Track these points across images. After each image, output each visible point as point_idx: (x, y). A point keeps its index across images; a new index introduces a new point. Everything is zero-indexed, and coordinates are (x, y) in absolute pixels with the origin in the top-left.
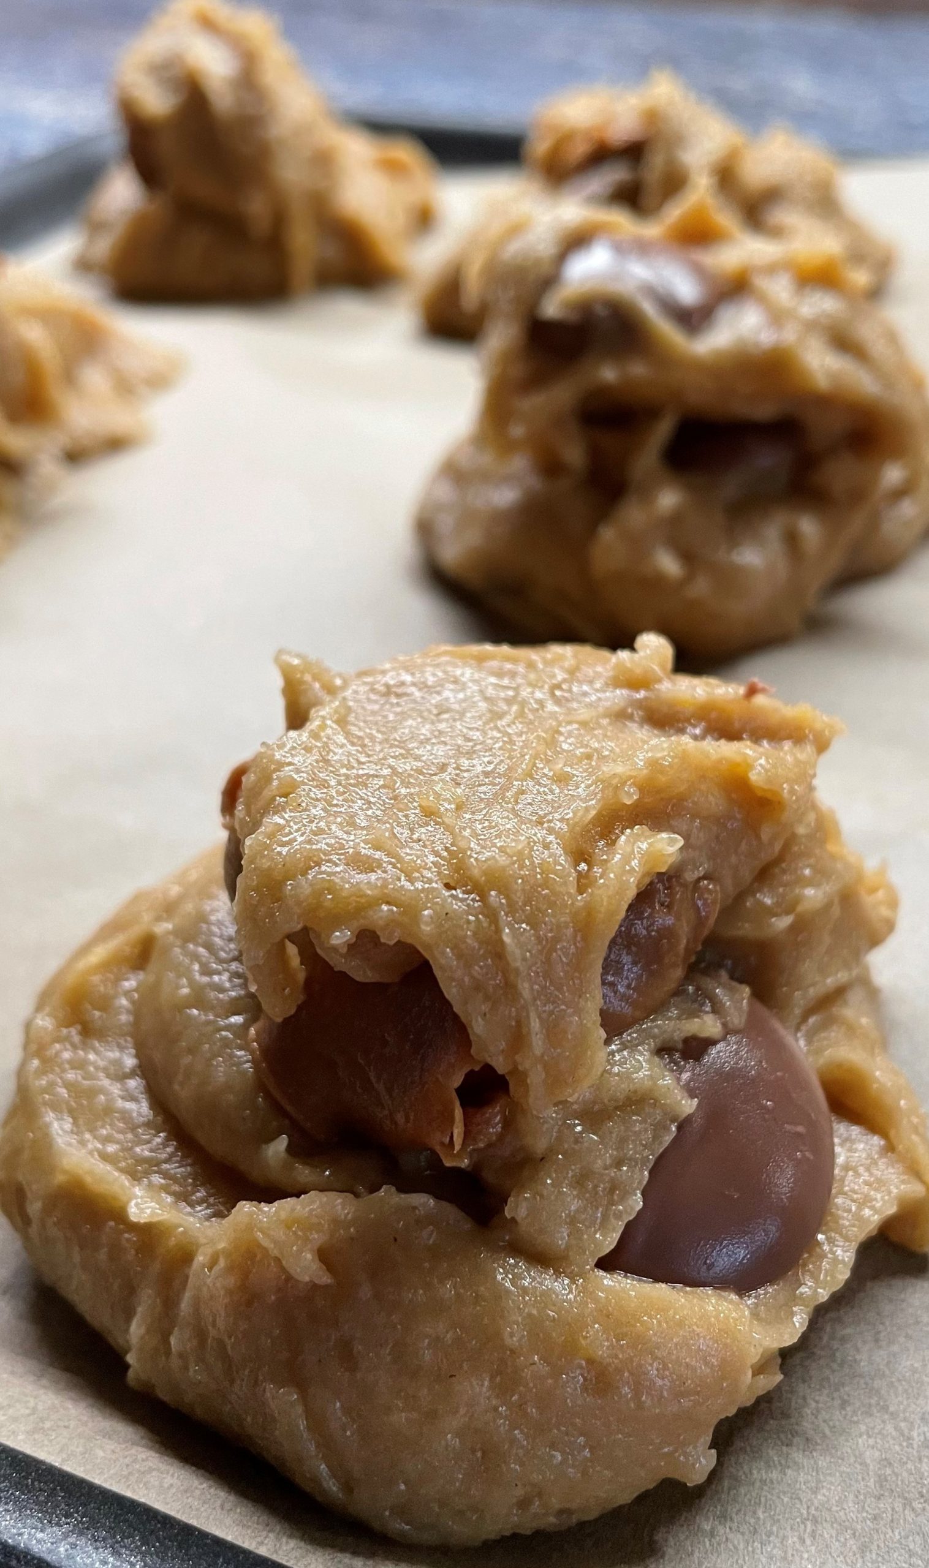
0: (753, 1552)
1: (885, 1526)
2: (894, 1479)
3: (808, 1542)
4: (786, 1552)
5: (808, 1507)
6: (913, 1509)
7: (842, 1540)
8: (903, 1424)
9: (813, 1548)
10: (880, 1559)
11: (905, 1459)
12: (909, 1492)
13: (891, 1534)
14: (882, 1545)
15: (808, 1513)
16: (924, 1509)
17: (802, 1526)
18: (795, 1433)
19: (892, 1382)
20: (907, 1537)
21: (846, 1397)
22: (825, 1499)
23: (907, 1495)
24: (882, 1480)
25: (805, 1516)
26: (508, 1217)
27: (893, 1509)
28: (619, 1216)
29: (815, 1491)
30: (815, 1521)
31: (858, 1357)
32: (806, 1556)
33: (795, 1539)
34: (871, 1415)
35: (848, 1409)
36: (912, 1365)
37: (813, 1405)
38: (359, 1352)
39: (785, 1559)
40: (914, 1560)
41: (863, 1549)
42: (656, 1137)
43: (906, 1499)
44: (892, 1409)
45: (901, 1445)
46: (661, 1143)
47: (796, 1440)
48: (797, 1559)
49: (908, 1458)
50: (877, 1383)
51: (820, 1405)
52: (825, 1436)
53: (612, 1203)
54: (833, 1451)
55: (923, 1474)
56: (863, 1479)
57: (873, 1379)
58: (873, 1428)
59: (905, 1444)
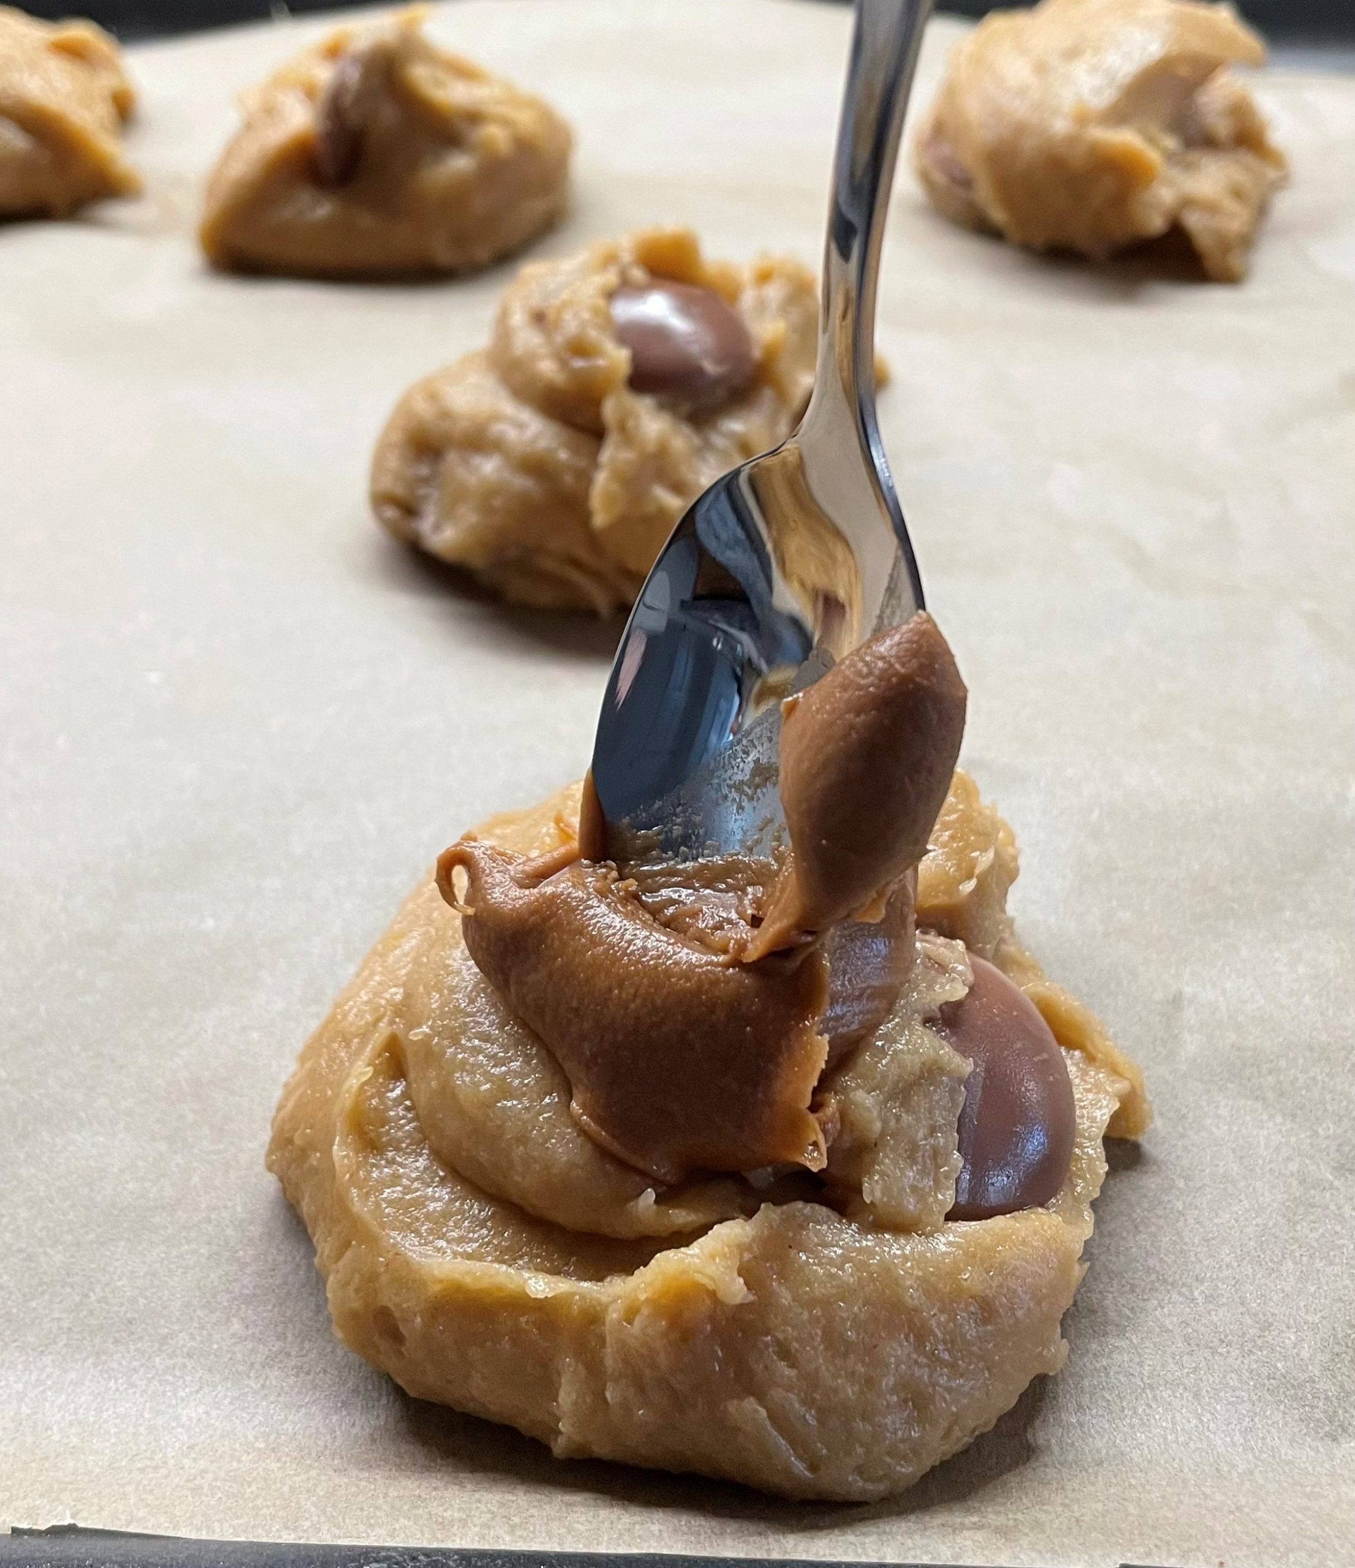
0: (1117, 1427)
1: (1205, 1373)
2: (1196, 1335)
3: (1154, 1406)
4: (1141, 1419)
5: (1142, 1379)
6: (1221, 1354)
7: (1178, 1395)
8: (1184, 1290)
9: (1160, 1409)
10: (1213, 1401)
11: (1197, 1317)
12: (1211, 1342)
13: (1212, 1379)
14: (1210, 1390)
15: (1144, 1384)
16: (1228, 1352)
17: (1144, 1395)
18: (1106, 1323)
19: (1162, 1259)
20: (1224, 1377)
21: (1132, 1281)
22: (1151, 1368)
23: (1211, 1345)
24: (1187, 1339)
25: (1142, 1386)
26: (868, 1202)
27: (1205, 1359)
28: (947, 1176)
29: (1141, 1364)
30: (1152, 1388)
31: (1128, 1246)
32: (1157, 1417)
33: (1144, 1407)
34: (1157, 1290)
35: (1137, 1290)
36: (1171, 1239)
37: (1110, 1296)
38: (797, 1351)
39: (1144, 1424)
40: (1237, 1393)
41: (1197, 1396)
42: (953, 1100)
43: (1211, 1348)
44: (1170, 1280)
45: (1190, 1307)
46: (958, 1105)
47: (1109, 1329)
48: (1153, 1421)
49: (1200, 1315)
50: (1151, 1262)
51: (1115, 1294)
52: (1128, 1318)
53: (938, 1167)
54: (1140, 1328)
55: (1216, 1324)
56: (1173, 1343)
57: (1146, 1260)
58: (1163, 1300)
59: (1192, 1305)
